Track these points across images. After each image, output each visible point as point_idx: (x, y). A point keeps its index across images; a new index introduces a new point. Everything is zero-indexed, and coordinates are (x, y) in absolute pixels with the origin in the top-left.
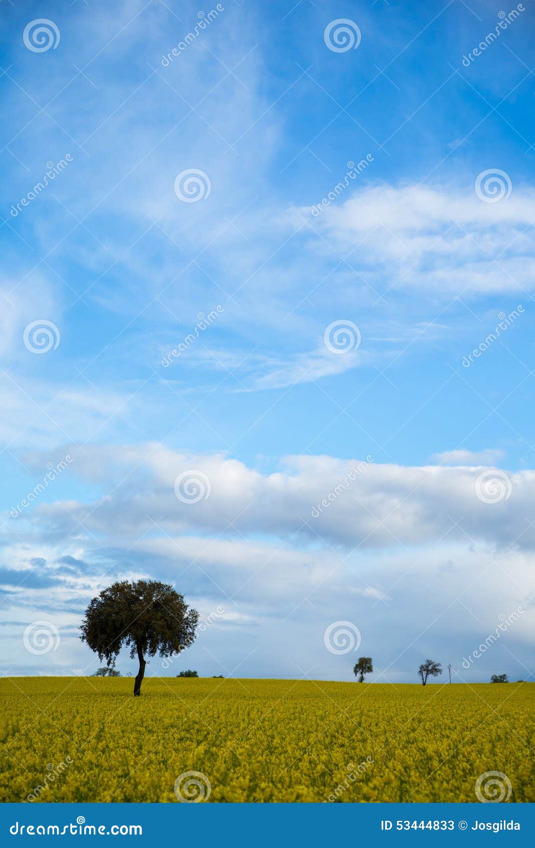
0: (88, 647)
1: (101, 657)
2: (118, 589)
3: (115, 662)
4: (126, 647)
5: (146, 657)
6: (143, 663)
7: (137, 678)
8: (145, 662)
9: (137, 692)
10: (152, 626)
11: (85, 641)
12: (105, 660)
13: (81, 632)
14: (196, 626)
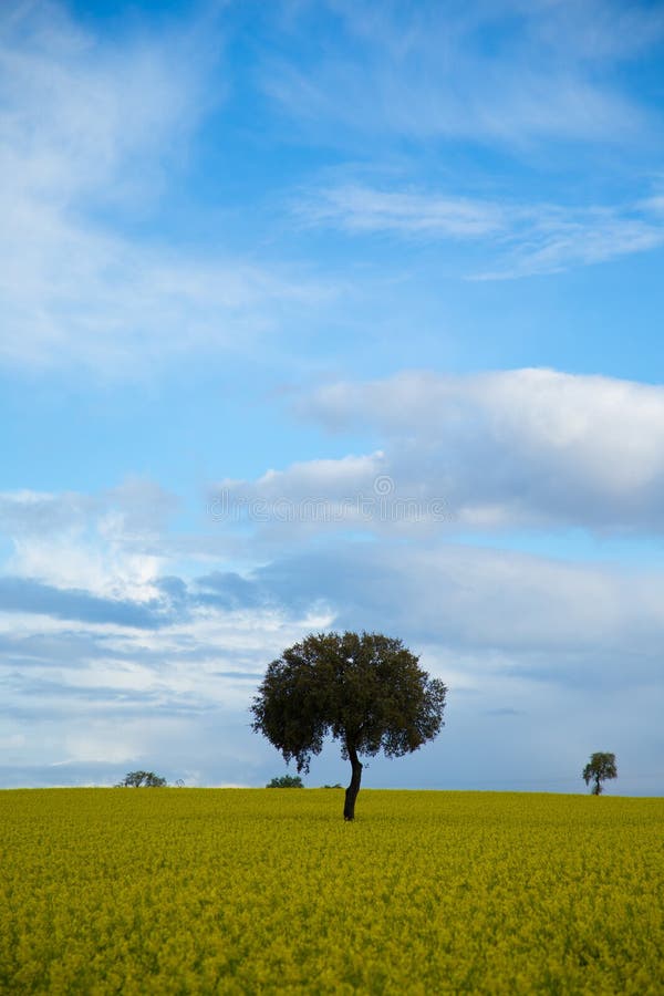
0: (266, 740)
1: (286, 755)
2: (313, 644)
3: (310, 765)
4: (333, 741)
5: (362, 758)
6: (357, 767)
7: (348, 791)
8: (361, 766)
9: (349, 813)
10: (376, 707)
11: (260, 730)
12: (294, 761)
13: (252, 718)
14: (443, 705)
